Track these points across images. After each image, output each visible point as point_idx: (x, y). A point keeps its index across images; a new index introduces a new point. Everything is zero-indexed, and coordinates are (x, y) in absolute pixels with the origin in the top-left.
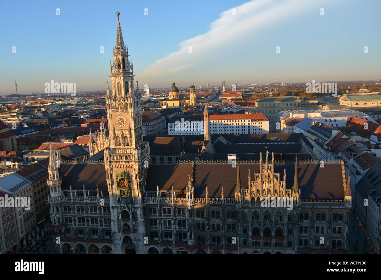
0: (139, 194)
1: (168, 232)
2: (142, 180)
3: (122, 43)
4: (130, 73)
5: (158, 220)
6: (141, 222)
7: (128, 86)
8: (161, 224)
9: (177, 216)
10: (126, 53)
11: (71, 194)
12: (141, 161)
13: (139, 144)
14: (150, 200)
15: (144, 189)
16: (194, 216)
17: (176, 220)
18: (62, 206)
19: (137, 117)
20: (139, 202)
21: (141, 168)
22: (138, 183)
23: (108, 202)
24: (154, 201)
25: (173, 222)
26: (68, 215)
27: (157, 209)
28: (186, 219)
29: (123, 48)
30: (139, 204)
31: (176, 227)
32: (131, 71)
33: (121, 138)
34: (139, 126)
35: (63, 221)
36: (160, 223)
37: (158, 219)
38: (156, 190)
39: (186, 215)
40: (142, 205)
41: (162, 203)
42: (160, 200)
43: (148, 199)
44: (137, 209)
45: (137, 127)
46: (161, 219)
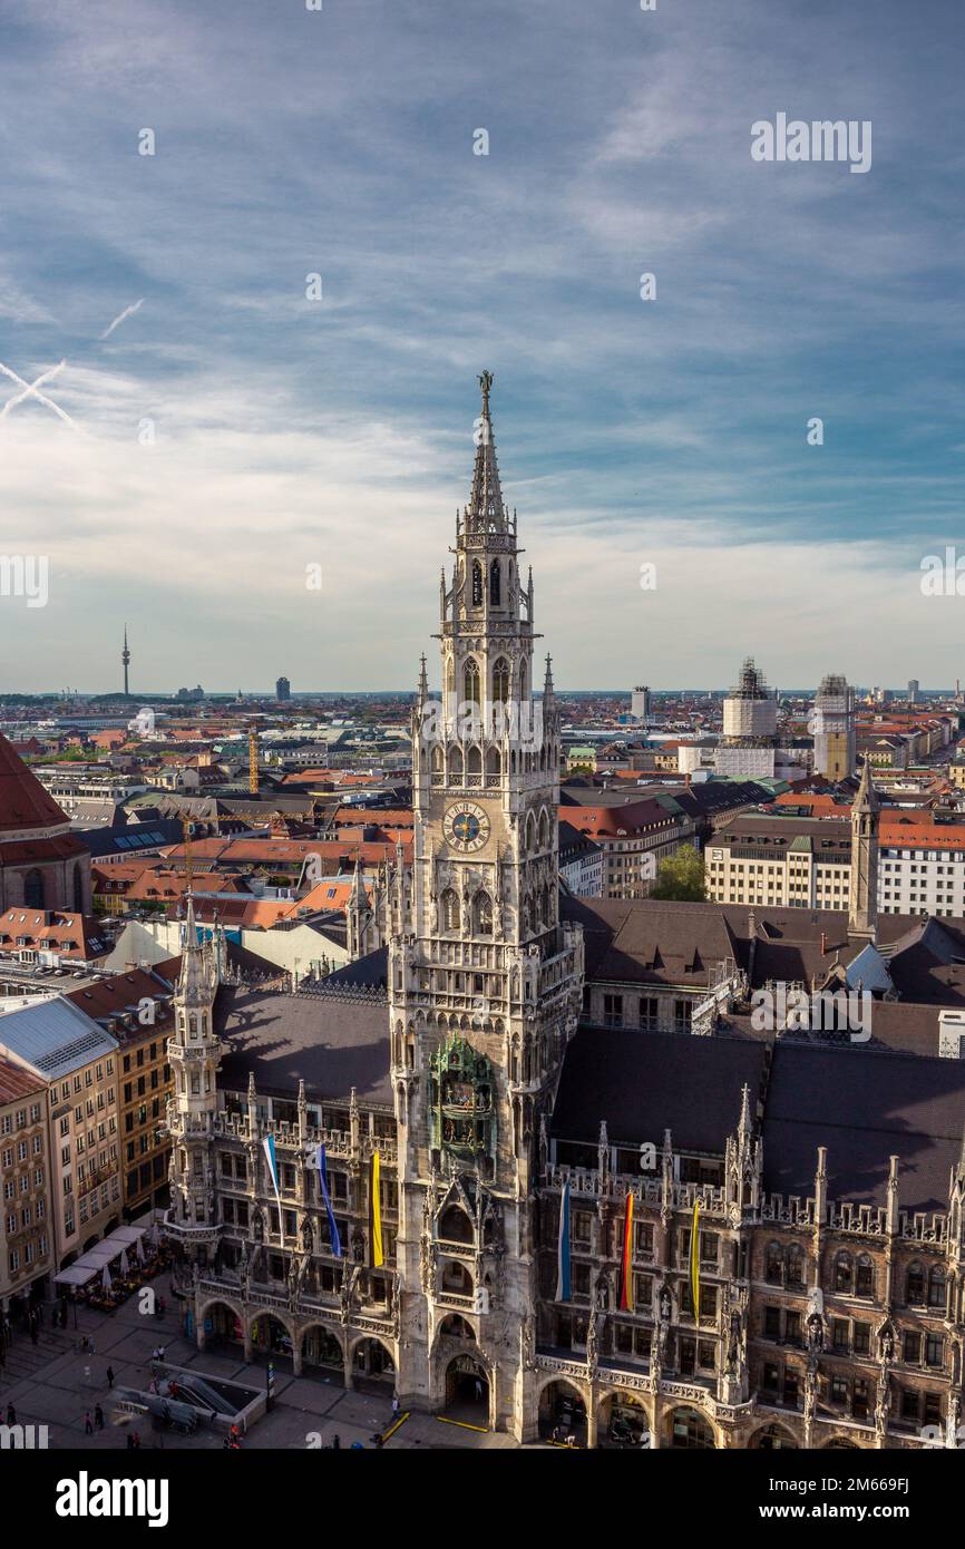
0: (521, 1145)
1: (634, 1326)
2: (535, 1085)
3: (496, 498)
4: (518, 624)
5: (597, 1268)
6: (521, 1265)
7: (505, 678)
8: (606, 1288)
9: (679, 1264)
10: (507, 539)
11: (252, 1109)
12: (540, 1003)
13: (533, 928)
14: (565, 1176)
15: (543, 1127)
16: (754, 1274)
17: (671, 1278)
18: (217, 1153)
19: (537, 812)
20: (516, 1180)
21: (534, 1035)
22: (516, 1100)
23: (392, 1164)
24: (584, 1186)
25: (657, 1285)
26: (234, 1194)
27: (594, 1219)
28: (717, 1281)
29: (498, 519)
30: (517, 1189)
31: (670, 1308)
32: (523, 615)
33: (461, 897)
34: (543, 851)
35: (216, 1210)
36: (601, 1284)
37: (596, 1262)
38: (596, 1139)
39: (721, 1262)
40: (529, 1193)
41: (615, 1200)
42: (611, 1183)
43: (557, 1173)
44: (506, 1208)
45: (531, 855)
46: (607, 1267)
